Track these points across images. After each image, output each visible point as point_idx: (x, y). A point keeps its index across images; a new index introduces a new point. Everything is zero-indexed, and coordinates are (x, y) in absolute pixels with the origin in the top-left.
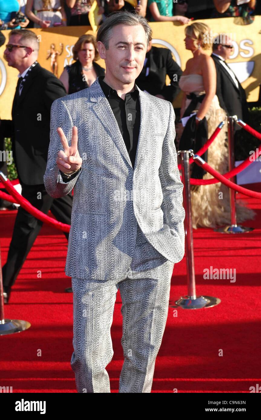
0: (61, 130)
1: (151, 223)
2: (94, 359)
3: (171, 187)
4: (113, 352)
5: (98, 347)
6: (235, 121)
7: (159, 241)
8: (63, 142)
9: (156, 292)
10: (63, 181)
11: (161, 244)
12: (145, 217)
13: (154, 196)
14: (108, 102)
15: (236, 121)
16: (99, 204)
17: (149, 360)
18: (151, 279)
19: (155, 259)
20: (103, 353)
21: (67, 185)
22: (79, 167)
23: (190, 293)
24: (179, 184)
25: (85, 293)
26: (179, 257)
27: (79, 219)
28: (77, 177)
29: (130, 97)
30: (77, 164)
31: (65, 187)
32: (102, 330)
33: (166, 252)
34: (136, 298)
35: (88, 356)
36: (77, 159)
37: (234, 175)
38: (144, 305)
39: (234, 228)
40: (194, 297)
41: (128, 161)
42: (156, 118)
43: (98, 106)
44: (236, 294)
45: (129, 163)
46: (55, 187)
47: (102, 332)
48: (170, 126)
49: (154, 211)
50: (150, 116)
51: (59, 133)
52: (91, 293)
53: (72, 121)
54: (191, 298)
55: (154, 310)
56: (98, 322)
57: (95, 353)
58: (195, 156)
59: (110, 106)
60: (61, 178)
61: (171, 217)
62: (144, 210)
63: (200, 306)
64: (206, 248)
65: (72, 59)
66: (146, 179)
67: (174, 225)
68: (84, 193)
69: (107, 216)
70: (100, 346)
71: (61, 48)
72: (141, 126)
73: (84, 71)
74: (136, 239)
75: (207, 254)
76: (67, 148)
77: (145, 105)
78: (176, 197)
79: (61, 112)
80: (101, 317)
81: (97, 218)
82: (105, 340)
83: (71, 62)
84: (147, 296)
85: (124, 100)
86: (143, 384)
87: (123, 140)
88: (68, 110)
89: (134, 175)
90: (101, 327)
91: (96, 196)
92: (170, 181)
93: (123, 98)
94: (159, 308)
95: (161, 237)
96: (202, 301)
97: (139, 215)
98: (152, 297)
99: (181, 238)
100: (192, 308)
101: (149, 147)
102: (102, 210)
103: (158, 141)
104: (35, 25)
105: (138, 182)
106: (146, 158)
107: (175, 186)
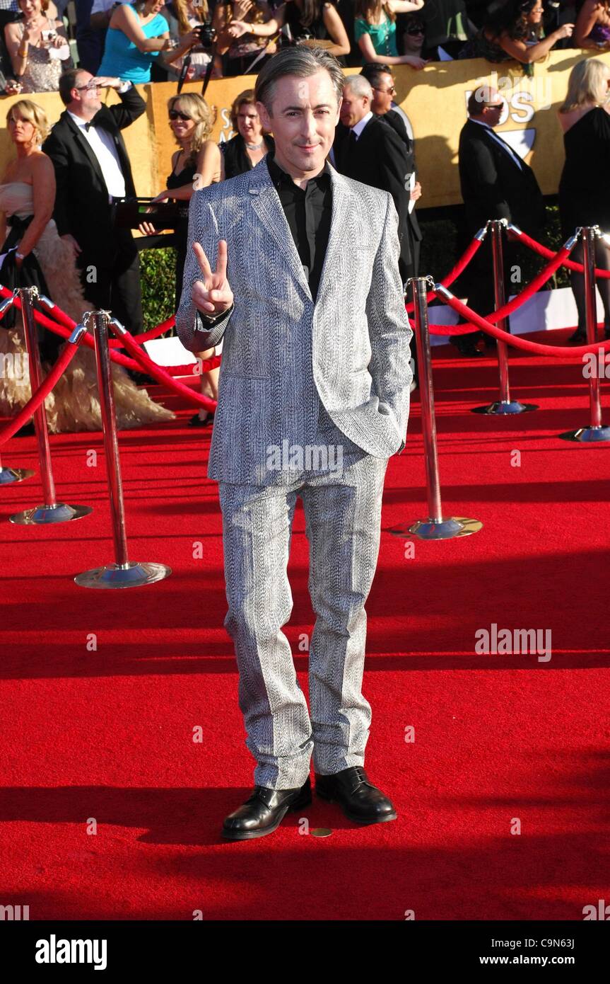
0: (198, 246)
1: (345, 394)
2: (259, 615)
3: (391, 334)
4: (291, 604)
5: (263, 595)
6: (504, 228)
7: (355, 423)
8: (202, 266)
9: (355, 506)
10: (204, 327)
11: (358, 428)
12: (333, 383)
13: (351, 349)
14: (277, 194)
15: (506, 227)
16: (258, 362)
17: (351, 615)
18: (344, 486)
19: (352, 453)
20: (274, 606)
21: (210, 333)
22: (229, 306)
23: (432, 514)
24: (405, 330)
25: (238, 510)
26: (391, 449)
27: (228, 386)
28: (227, 319)
29: (315, 185)
30: (226, 303)
31: (207, 338)
32: (270, 568)
33: (368, 441)
34: (325, 516)
35: (249, 610)
36: (225, 294)
37: (505, 316)
38: (336, 529)
39: (506, 405)
40: (440, 520)
41: (305, 290)
42: (361, 220)
43: (260, 200)
44: (507, 514)
45: (307, 293)
46: (192, 336)
47: (270, 572)
48: (387, 233)
49: (353, 374)
50: (348, 216)
51: (196, 251)
52: (246, 509)
53: (217, 226)
54: (434, 521)
55: (354, 537)
56: (262, 555)
57: (259, 606)
58: (437, 286)
59: (279, 201)
60: (200, 322)
61: (385, 383)
62: (332, 372)
63: (450, 534)
64: (459, 440)
65: (232, 132)
66: (337, 321)
67: (388, 397)
68: (235, 343)
69: (270, 381)
70: (267, 594)
71: (214, 113)
72: (331, 232)
73: (248, 150)
74: (319, 420)
75: (459, 449)
76: (208, 277)
77: (341, 199)
78: (397, 351)
79: (200, 212)
80: (266, 547)
81: (255, 384)
82: (277, 583)
83: (231, 135)
84: (340, 515)
85: (304, 190)
86: (345, 654)
87: (298, 255)
88: (211, 208)
89: (315, 314)
90: (268, 562)
91: (253, 348)
92: (390, 325)
93: (303, 188)
94: (362, 534)
95: (359, 417)
96: (453, 526)
97: (321, 379)
98: (348, 514)
99: (398, 419)
100: (437, 538)
101: (343, 269)
102: (263, 372)
103: (361, 258)
104: (170, 75)
105: (322, 325)
106: (337, 286)
107: (397, 334)
